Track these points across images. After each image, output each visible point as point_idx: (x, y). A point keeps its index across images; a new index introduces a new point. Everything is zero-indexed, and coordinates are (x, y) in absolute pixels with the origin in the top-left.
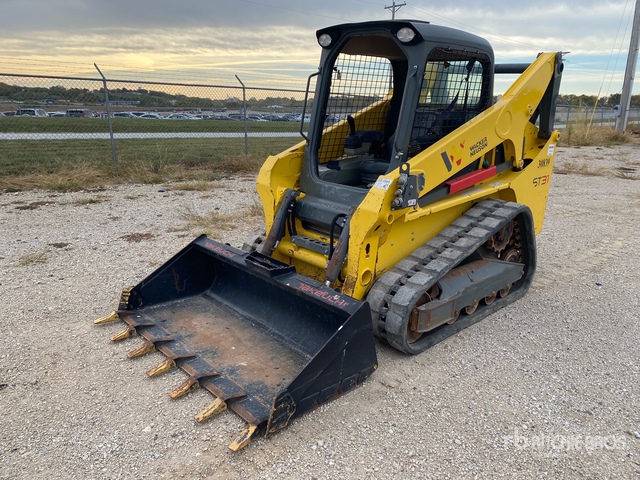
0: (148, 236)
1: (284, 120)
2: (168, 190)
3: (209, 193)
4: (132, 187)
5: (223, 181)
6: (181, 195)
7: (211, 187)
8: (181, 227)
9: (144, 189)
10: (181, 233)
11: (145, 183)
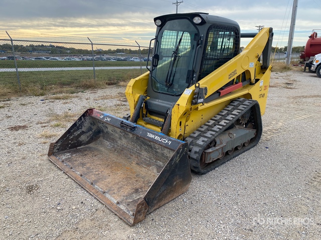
0: (24, 127)
1: (124, 60)
2: (46, 99)
3: (68, 101)
4: (27, 98)
5: (80, 94)
6: (53, 102)
7: (71, 97)
8: (46, 121)
9: (34, 99)
10: (44, 125)
11: (36, 95)
